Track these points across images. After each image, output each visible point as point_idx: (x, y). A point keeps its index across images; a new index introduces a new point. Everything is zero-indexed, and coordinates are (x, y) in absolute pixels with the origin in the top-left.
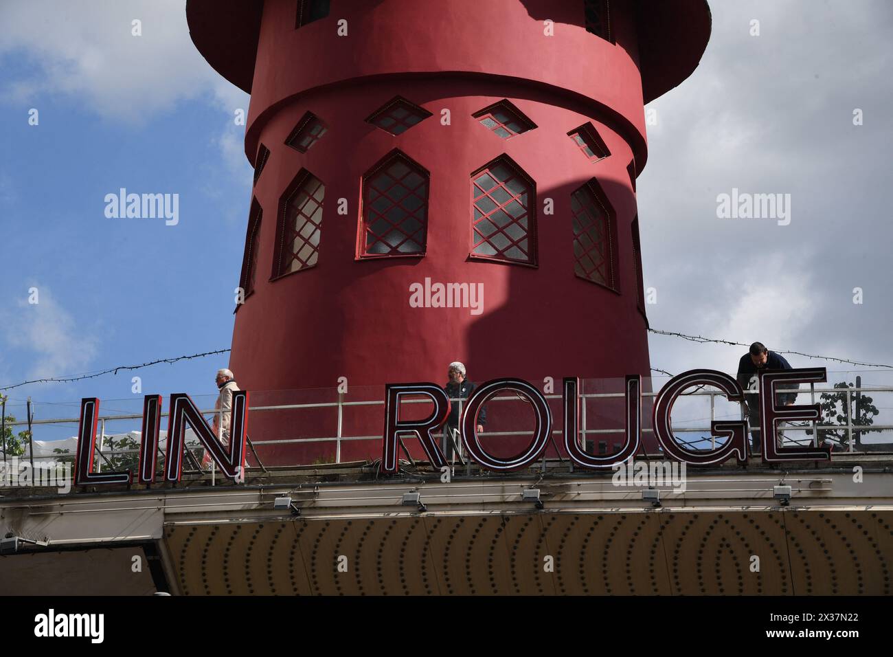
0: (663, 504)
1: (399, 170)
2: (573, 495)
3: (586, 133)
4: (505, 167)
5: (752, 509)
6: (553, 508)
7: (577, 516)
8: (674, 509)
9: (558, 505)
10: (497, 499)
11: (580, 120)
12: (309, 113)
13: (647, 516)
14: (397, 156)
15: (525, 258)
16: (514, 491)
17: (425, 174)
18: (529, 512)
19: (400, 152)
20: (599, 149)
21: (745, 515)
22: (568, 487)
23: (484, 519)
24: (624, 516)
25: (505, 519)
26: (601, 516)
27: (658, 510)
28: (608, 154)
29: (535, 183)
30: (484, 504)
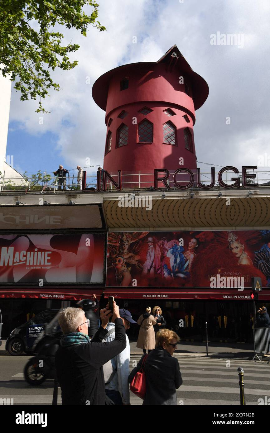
0: (220, 196)
1: (146, 123)
2: (200, 194)
3: (185, 117)
4: (170, 123)
5: (241, 197)
6: (195, 197)
7: (201, 199)
8: (223, 198)
9: (197, 197)
10: (182, 195)
11: (184, 114)
12: (123, 111)
13: (217, 199)
14: (146, 120)
15: (174, 144)
16: (186, 194)
17: (152, 124)
18: (189, 198)
19: (146, 119)
20: (188, 121)
21: (239, 199)
22: (198, 193)
23: (179, 200)
24: (211, 199)
25: (184, 200)
26: (206, 199)
27: (219, 198)
28: (190, 122)
29: (176, 127)
30: (178, 196)
